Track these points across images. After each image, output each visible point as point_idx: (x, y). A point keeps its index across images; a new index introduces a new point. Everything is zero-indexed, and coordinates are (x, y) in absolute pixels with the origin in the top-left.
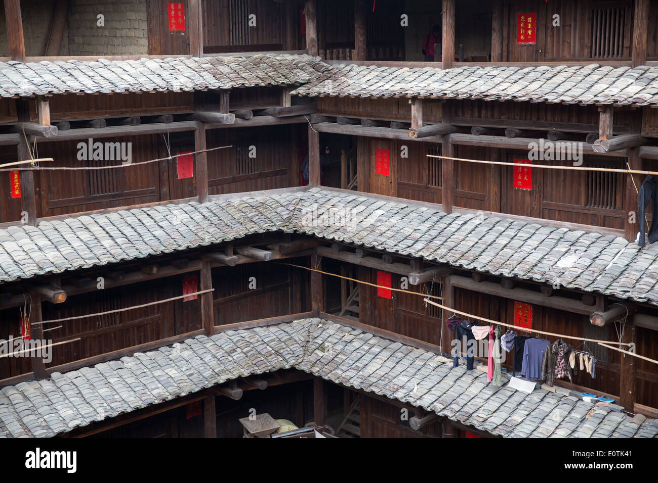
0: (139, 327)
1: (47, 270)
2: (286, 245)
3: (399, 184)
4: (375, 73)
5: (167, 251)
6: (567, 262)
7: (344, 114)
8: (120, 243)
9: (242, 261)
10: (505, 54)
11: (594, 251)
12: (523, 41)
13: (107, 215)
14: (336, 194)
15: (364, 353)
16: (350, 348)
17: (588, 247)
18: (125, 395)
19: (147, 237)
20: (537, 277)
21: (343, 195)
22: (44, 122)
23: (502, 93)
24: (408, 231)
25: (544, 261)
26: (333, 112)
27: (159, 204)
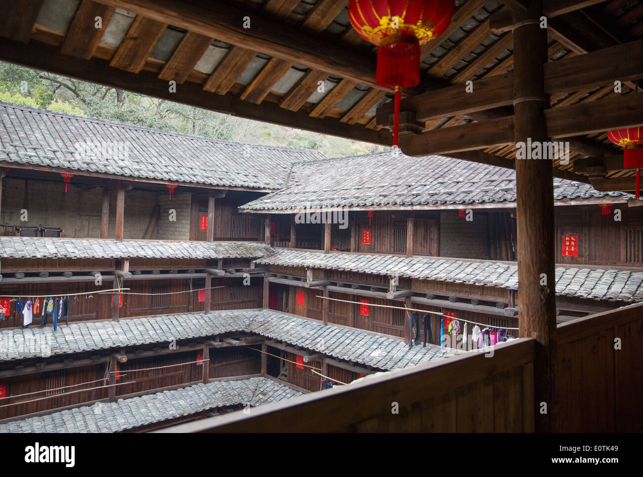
0: (171, 377)
1: (117, 345)
2: (248, 338)
3: (308, 310)
4: (294, 254)
5: (182, 338)
6: (375, 354)
7: (280, 273)
8: (158, 333)
9: (225, 345)
10: (357, 248)
11: (389, 348)
12: (364, 242)
13: (156, 318)
14: (275, 313)
15: (282, 397)
16: (276, 394)
17: (387, 346)
18: (154, 413)
19: (173, 331)
20: (360, 361)
21: (278, 314)
22: (125, 271)
23: (346, 267)
24: (304, 334)
25: (365, 353)
26: (275, 272)
27: (184, 314)
